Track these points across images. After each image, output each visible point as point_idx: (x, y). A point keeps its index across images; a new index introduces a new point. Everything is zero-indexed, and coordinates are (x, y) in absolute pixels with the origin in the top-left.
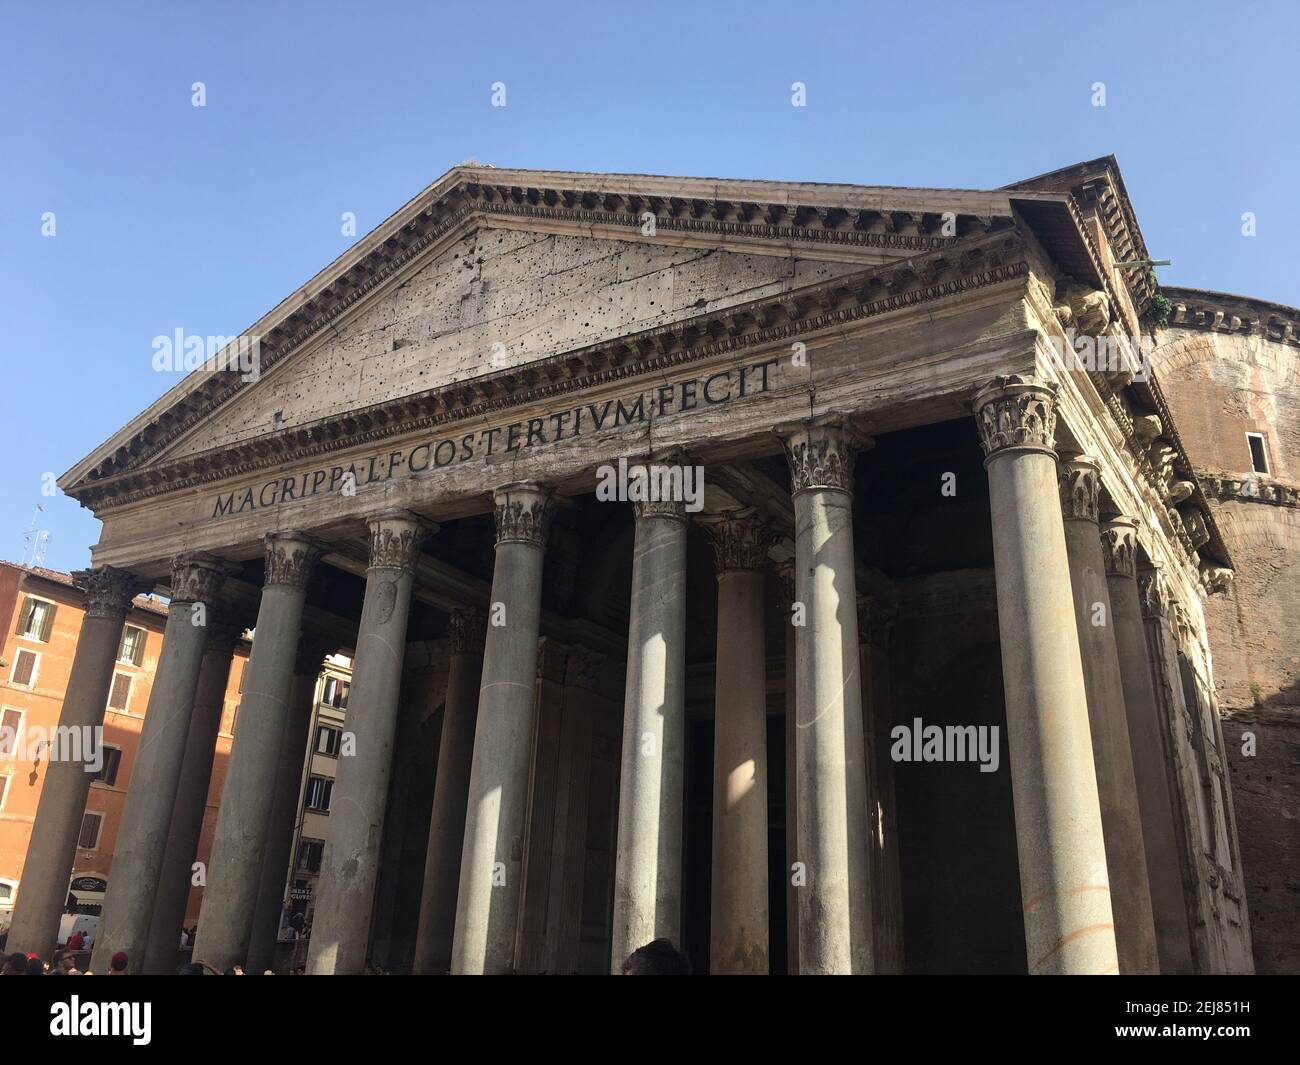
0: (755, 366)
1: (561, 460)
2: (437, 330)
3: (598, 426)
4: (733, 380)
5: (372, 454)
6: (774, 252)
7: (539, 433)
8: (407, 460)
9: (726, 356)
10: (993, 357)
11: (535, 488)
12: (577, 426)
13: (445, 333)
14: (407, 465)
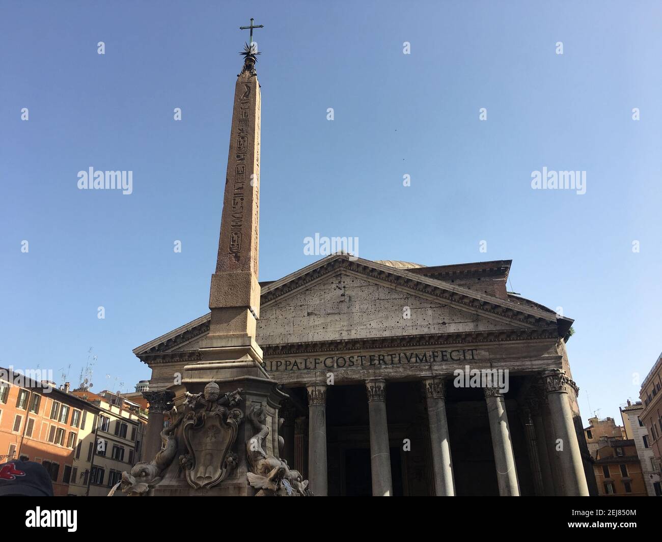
0: (469, 350)
1: (395, 372)
2: (329, 312)
3: (409, 361)
4: (461, 353)
5: (305, 358)
6: (470, 311)
7: (383, 360)
8: (323, 362)
9: (459, 345)
10: (550, 362)
11: (384, 381)
12: (400, 360)
13: (332, 314)
14: (323, 365)
